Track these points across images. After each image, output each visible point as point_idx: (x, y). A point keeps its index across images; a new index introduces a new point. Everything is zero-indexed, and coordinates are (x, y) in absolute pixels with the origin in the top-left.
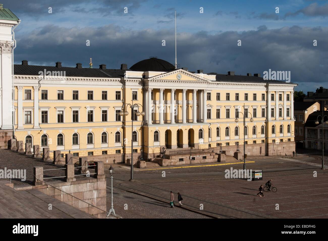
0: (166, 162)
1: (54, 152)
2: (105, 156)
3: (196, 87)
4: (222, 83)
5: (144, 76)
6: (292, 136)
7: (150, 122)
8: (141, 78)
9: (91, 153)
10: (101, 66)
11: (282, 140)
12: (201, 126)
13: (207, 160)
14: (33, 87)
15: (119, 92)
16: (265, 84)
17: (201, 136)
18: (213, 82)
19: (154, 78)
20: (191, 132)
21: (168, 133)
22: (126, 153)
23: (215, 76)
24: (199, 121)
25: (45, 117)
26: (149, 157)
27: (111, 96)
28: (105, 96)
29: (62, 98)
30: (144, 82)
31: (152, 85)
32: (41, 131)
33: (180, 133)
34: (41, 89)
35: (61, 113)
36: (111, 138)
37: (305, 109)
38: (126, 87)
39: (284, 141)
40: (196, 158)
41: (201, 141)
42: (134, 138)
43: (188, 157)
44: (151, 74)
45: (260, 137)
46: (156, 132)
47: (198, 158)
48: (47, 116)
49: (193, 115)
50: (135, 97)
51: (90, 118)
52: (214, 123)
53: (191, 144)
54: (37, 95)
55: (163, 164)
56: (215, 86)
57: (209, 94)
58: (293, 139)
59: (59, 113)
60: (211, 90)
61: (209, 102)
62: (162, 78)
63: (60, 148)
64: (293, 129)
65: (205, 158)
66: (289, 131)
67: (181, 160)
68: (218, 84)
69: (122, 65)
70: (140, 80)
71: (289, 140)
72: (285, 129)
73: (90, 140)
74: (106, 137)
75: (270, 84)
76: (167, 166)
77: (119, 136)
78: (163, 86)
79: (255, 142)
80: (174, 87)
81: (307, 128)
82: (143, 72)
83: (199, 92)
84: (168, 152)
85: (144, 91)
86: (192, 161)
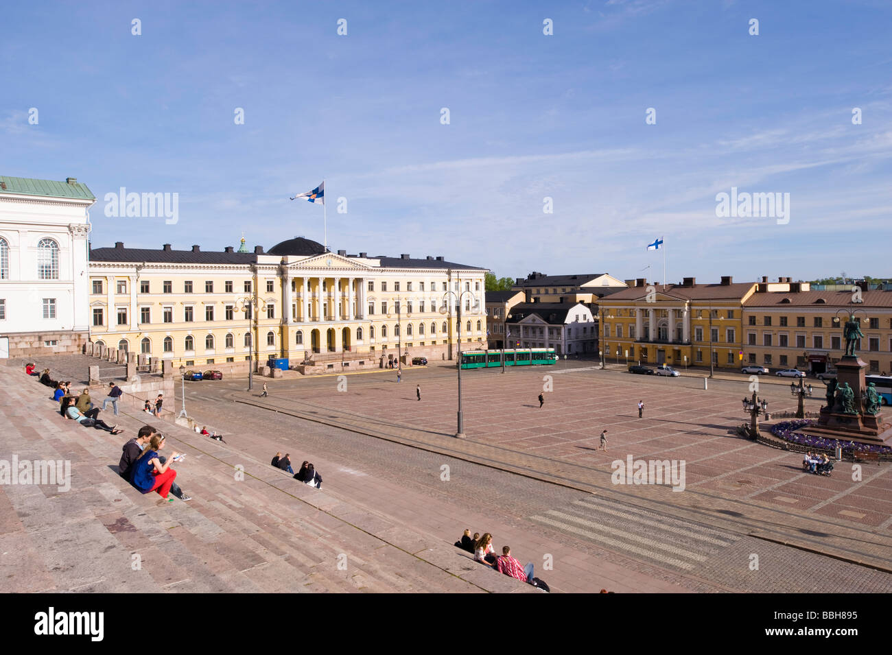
0: (309, 370)
1: (163, 362)
2: (231, 364)
3: (352, 275)
4: (388, 269)
5: (282, 263)
6: (483, 334)
7: (291, 319)
8: (278, 265)
9: (211, 361)
10: (227, 249)
11: (470, 340)
12: (360, 324)
13: (364, 367)
14: (129, 277)
15: (250, 282)
16: (447, 270)
17: (359, 336)
18: (376, 269)
19: (295, 264)
20: (346, 332)
21: (315, 334)
22: (259, 359)
23: (379, 260)
24: (358, 317)
25: (146, 315)
26: (290, 364)
27: (238, 287)
28: (229, 287)
29: (170, 291)
30: (282, 271)
31: (292, 274)
32: (141, 333)
33: (331, 333)
34: (140, 280)
35: (169, 310)
36: (239, 341)
37: (506, 301)
38: (258, 276)
39: (472, 341)
40: (350, 364)
41: (360, 342)
42: (271, 340)
43: (340, 363)
44: (291, 259)
45: (441, 336)
46: (299, 332)
47: (354, 364)
48: (148, 314)
49: (350, 311)
50: (270, 288)
51: (210, 316)
52: (378, 319)
53: (346, 347)
54: (135, 287)
55: (306, 372)
56: (379, 273)
57: (371, 283)
58: (484, 339)
59: (166, 310)
60: (374, 279)
61: (371, 293)
62: (305, 265)
63: (168, 355)
64: (484, 325)
65: (362, 363)
66: (479, 328)
67: (331, 366)
68: (383, 271)
69: (256, 247)
70: (277, 267)
71: (480, 339)
72: (474, 326)
73: (209, 343)
74: (231, 340)
75: (452, 270)
76: (311, 374)
77: (250, 339)
78: (307, 275)
79: (434, 342)
80: (322, 275)
81: (508, 324)
82: (281, 257)
83: (358, 281)
84: (314, 357)
85: (284, 281)
86: (346, 368)
